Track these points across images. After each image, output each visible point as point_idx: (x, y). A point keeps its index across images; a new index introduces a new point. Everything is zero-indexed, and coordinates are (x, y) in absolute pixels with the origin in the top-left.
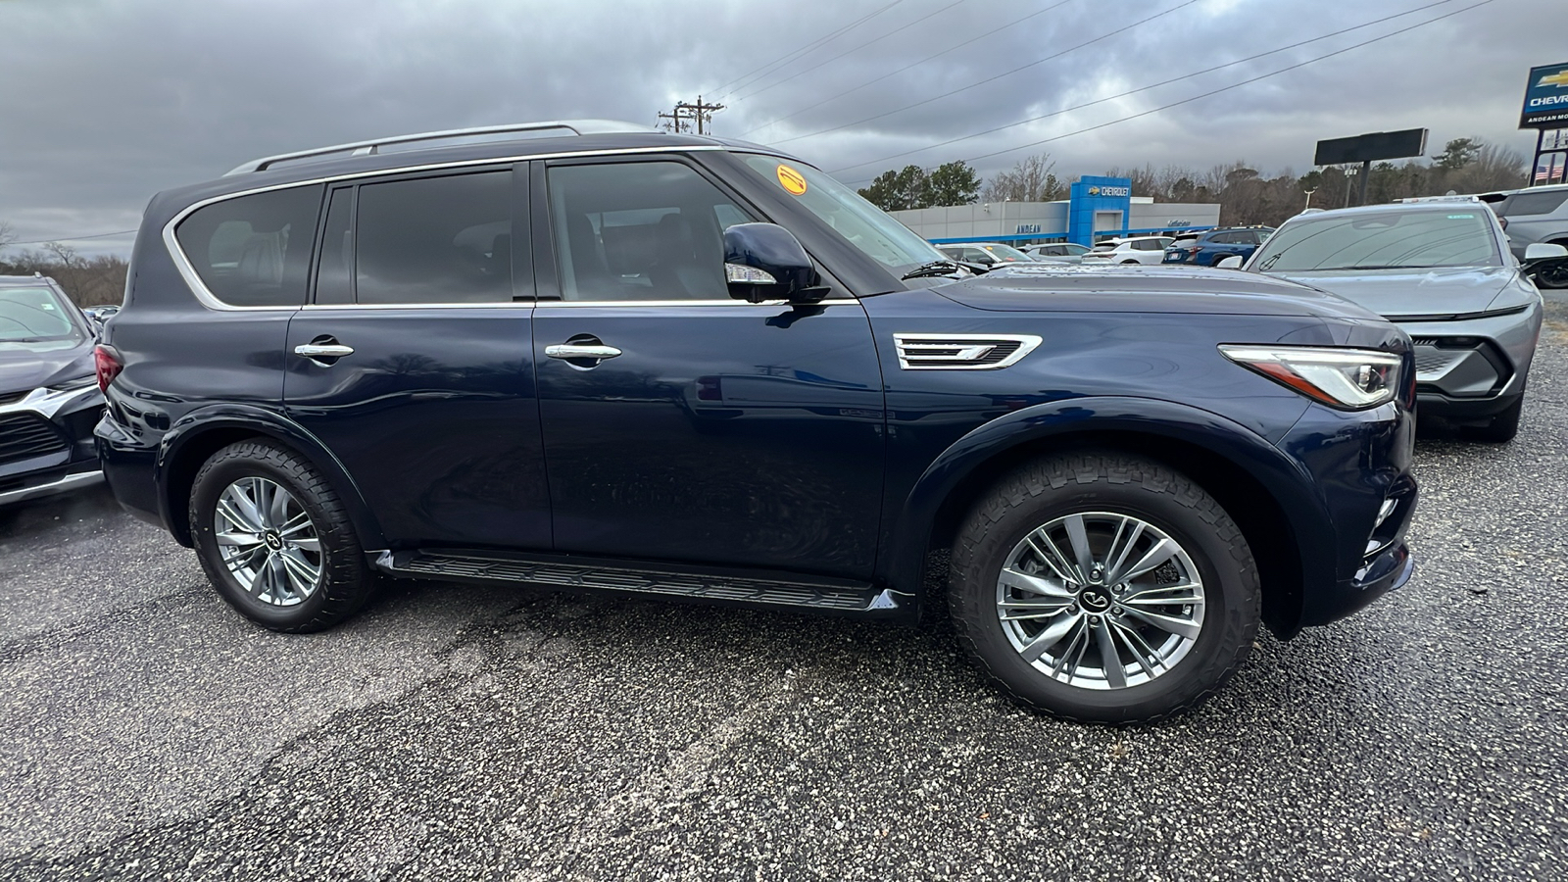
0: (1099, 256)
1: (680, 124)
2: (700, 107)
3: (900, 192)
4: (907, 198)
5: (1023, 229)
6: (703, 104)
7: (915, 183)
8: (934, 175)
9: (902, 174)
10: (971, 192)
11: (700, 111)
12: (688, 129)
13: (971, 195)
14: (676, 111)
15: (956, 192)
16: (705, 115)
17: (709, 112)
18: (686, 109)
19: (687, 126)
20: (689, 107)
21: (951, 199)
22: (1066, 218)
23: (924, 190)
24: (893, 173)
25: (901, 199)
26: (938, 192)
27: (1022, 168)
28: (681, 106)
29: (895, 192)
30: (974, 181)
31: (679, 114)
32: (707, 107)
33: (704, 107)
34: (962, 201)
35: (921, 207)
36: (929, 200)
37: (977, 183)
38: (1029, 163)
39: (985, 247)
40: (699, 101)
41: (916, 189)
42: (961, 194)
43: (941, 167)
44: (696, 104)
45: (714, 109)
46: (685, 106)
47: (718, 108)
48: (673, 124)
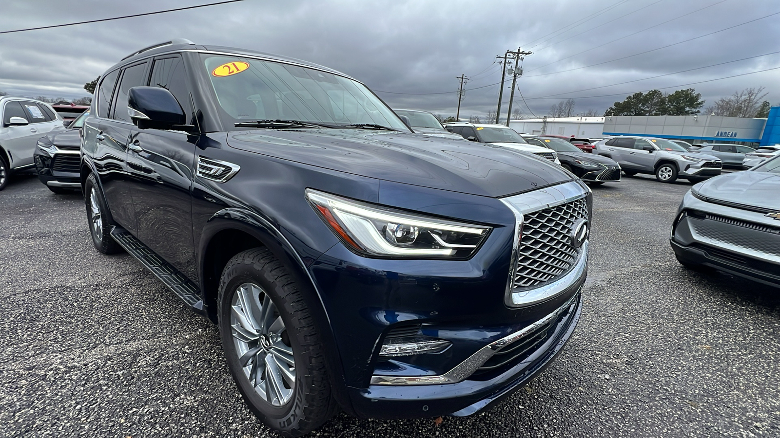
0: (759, 156)
1: (507, 62)
2: (518, 53)
3: (643, 105)
4: (647, 109)
5: (721, 134)
6: (521, 51)
7: (655, 100)
8: (670, 96)
9: (647, 95)
10: (695, 108)
11: (518, 55)
12: (511, 65)
13: (694, 110)
14: (506, 55)
15: (684, 108)
16: (520, 57)
17: (523, 56)
18: (511, 54)
19: (511, 63)
20: (512, 53)
21: (680, 111)
22: (761, 129)
23: (660, 105)
24: (641, 94)
25: (643, 110)
26: (670, 107)
27: (739, 95)
28: (509, 52)
29: (640, 105)
30: (699, 101)
31: (508, 57)
32: (523, 53)
33: (521, 53)
34: (687, 113)
35: (656, 114)
36: (664, 111)
37: (702, 103)
38: (746, 92)
39: (651, 140)
40: (519, 50)
41: (655, 104)
42: (687, 109)
43: (676, 92)
44: (517, 51)
45: (527, 54)
46: (511, 52)
47: (529, 54)
48: (503, 62)
